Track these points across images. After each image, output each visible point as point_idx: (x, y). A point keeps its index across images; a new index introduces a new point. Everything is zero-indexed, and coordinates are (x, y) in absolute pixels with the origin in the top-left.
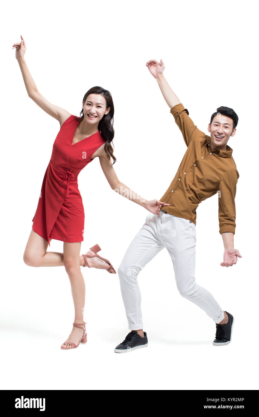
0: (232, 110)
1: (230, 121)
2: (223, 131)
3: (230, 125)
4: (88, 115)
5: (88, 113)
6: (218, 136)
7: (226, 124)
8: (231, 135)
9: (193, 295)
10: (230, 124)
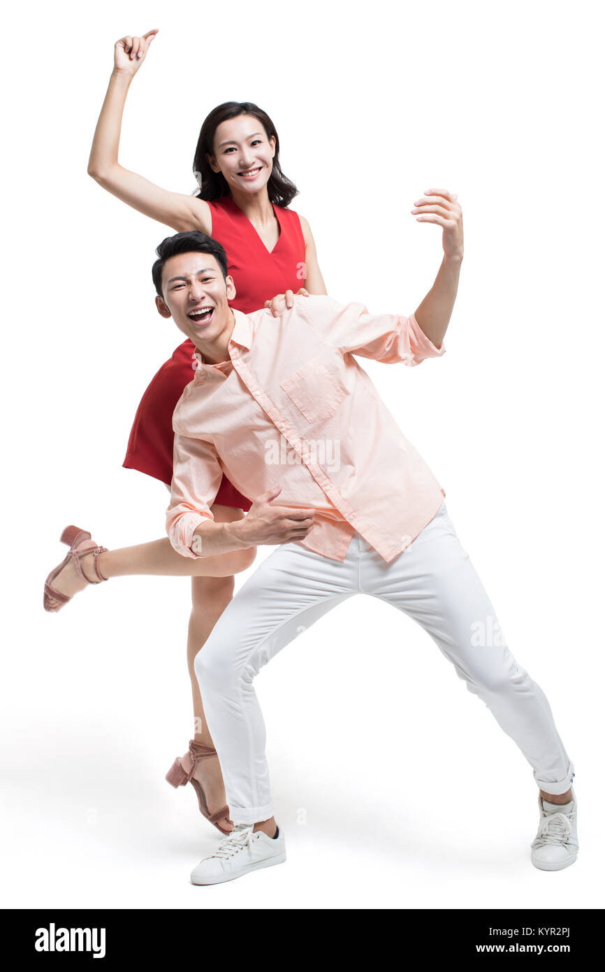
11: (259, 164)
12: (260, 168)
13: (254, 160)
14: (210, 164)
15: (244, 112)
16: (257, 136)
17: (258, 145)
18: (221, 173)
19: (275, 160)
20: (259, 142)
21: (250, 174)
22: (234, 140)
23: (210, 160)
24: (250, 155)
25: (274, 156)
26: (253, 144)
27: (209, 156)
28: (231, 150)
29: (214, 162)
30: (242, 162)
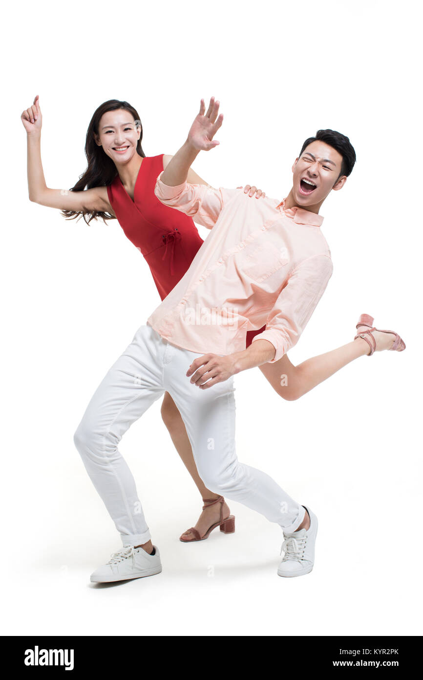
0: (347, 139)
1: (338, 158)
2: (319, 172)
3: (334, 164)
4: (114, 149)
5: (115, 146)
6: (307, 180)
7: (327, 161)
8: (334, 187)
9: (237, 487)
10: (334, 162)
11: (127, 144)
12: (128, 147)
13: (125, 140)
14: (95, 139)
15: (122, 107)
16: (129, 125)
17: (128, 131)
18: (102, 146)
19: (139, 142)
20: (130, 129)
21: (121, 149)
22: (113, 125)
23: (96, 137)
24: (122, 137)
25: (139, 139)
26: (126, 130)
27: (95, 135)
28: (110, 132)
29: (98, 139)
30: (116, 141)
